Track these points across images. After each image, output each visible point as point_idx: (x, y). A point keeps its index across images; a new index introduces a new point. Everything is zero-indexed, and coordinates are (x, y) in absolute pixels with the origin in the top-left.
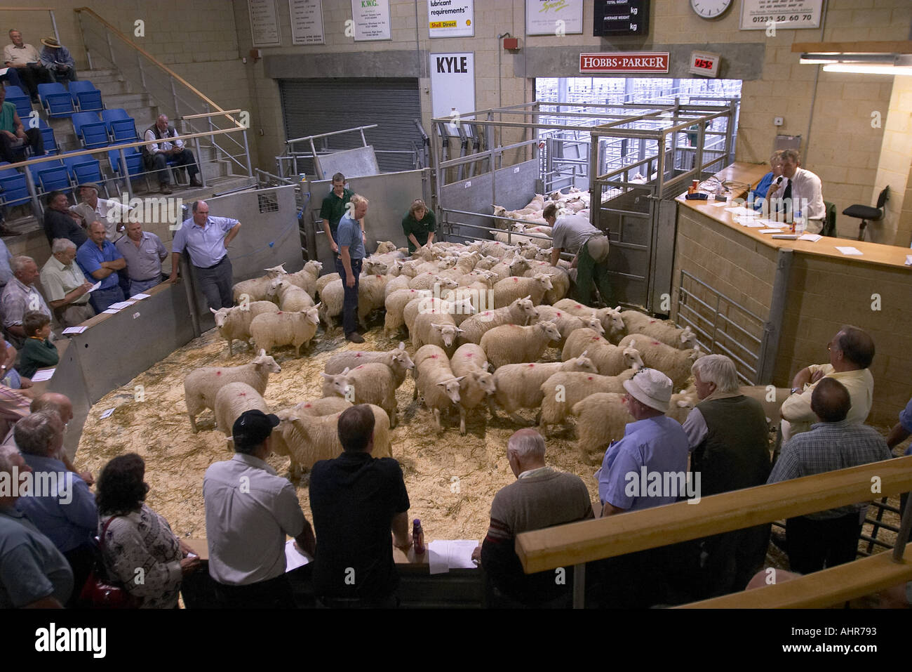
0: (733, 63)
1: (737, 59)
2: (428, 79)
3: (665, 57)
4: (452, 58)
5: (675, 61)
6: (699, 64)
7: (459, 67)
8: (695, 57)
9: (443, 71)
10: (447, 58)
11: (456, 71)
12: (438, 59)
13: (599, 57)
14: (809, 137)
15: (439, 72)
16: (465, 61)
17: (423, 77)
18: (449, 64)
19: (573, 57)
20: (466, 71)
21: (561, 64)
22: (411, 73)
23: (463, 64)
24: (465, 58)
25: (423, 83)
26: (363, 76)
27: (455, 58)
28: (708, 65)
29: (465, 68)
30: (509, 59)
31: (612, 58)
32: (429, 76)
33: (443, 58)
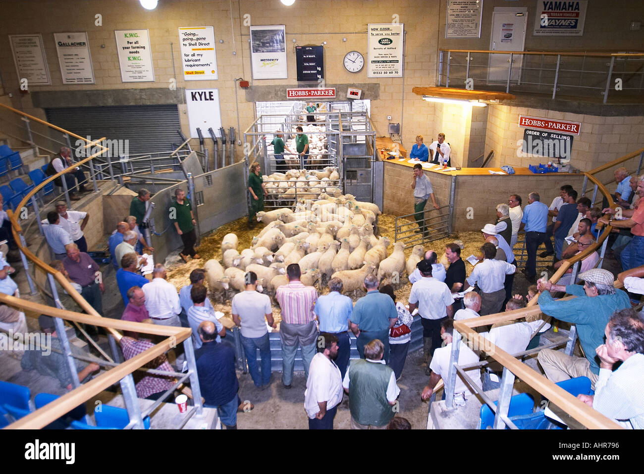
0: (366, 92)
1: (368, 90)
2: (185, 105)
3: (333, 90)
4: (202, 92)
5: (338, 92)
6: (353, 93)
7: (208, 97)
8: (350, 90)
9: (196, 100)
10: (198, 92)
11: (206, 99)
12: (192, 93)
13: (298, 91)
14: (402, 124)
15: (193, 100)
16: (212, 94)
17: (181, 103)
18: (200, 96)
19: (283, 91)
20: (213, 99)
21: (276, 94)
22: (171, 101)
23: (211, 96)
24: (212, 92)
25: (181, 107)
26: (131, 104)
27: (205, 92)
28: (356, 94)
29: (212, 98)
30: (242, 92)
31: (305, 91)
32: (185, 103)
33: (196, 93)
